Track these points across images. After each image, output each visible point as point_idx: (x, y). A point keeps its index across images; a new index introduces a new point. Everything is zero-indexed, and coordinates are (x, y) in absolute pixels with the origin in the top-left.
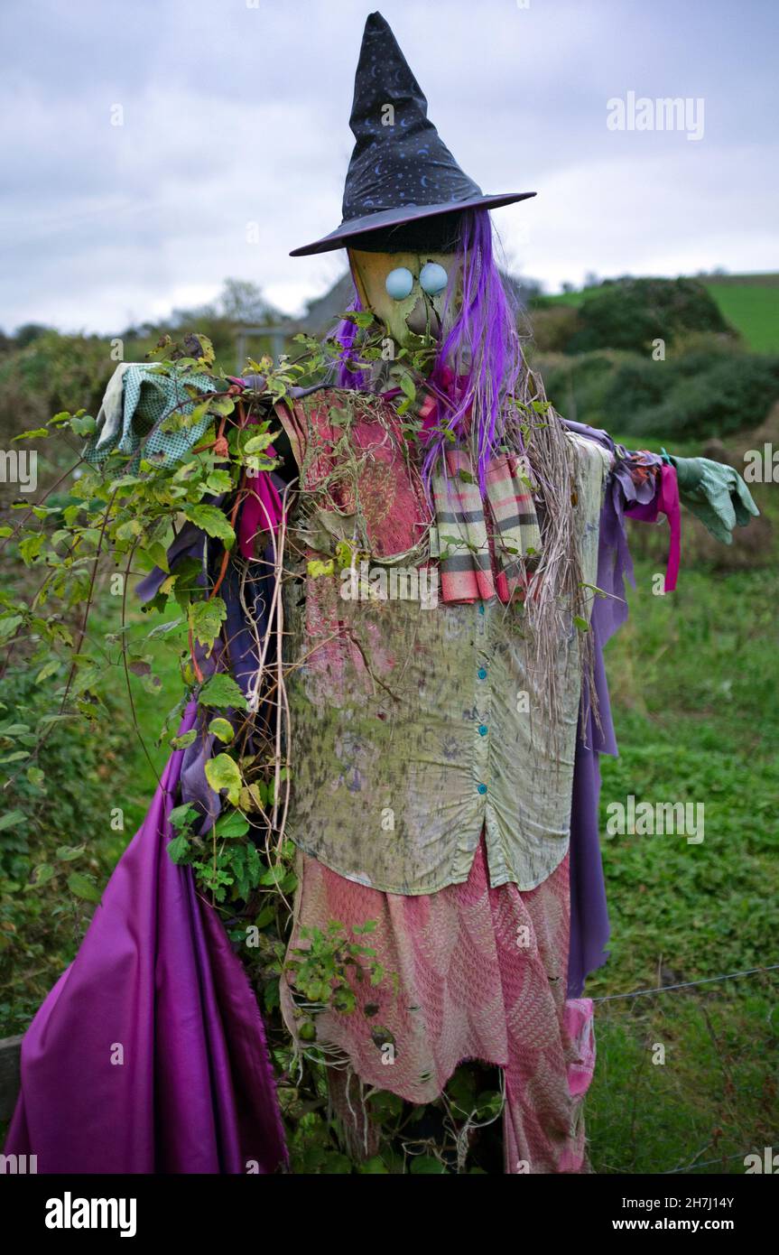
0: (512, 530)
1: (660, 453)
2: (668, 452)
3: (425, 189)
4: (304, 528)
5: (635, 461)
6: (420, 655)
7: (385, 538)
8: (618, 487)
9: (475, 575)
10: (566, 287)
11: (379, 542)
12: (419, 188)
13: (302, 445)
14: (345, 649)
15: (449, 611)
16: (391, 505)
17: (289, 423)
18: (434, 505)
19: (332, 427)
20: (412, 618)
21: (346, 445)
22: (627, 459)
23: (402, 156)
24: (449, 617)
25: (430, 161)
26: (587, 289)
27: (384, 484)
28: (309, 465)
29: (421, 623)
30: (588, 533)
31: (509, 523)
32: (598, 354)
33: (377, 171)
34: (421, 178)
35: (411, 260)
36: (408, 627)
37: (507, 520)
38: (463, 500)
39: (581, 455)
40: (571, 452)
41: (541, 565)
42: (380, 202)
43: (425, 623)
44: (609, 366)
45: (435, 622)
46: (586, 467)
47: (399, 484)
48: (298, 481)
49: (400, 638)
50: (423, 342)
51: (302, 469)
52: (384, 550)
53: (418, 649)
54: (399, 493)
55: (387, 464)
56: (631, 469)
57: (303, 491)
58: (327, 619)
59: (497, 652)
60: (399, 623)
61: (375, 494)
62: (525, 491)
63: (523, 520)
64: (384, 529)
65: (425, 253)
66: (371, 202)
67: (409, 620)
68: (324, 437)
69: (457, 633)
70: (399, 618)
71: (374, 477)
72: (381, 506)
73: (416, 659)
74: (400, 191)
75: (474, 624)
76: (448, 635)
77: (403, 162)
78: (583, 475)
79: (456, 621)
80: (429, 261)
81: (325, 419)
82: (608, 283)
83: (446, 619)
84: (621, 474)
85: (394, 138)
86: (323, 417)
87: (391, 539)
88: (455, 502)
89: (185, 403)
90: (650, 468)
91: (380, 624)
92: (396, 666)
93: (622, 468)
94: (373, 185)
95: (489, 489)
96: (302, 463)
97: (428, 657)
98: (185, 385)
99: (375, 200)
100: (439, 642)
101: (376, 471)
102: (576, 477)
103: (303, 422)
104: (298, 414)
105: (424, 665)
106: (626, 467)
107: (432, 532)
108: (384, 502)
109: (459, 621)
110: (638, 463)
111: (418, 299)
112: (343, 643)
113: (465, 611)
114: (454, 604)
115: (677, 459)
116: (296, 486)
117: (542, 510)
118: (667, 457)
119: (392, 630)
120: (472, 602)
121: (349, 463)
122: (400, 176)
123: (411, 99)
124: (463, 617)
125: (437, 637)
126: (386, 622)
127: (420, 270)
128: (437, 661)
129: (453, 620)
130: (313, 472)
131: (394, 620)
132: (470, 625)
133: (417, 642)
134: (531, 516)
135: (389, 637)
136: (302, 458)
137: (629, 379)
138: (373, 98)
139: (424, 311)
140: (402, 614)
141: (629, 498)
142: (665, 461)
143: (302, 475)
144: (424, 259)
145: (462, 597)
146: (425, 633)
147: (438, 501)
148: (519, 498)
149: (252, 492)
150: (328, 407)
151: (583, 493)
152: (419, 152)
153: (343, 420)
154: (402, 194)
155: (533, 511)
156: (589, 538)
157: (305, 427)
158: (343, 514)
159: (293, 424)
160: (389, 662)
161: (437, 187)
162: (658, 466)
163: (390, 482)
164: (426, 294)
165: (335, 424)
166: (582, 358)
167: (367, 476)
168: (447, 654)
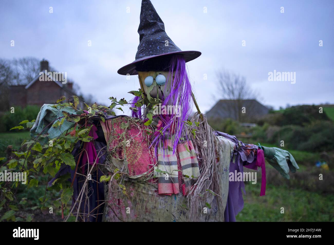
0: (188, 169)
1: (257, 144)
2: (261, 145)
3: (159, 50)
4: (107, 164)
5: (247, 147)
6: (147, 214)
7: (136, 169)
8: (239, 157)
9: (172, 185)
10: (281, 108)
11: (134, 170)
12: (157, 50)
13: (109, 135)
14: (120, 209)
15: (161, 198)
16: (139, 157)
17: (105, 127)
18: (157, 158)
19: (121, 129)
20: (144, 199)
21: (124, 135)
22: (243, 146)
23: (151, 40)
24: (161, 200)
25: (161, 41)
26: (287, 109)
27: (138, 150)
28: (111, 142)
29: (148, 202)
30: (224, 172)
31: (186, 167)
32: (288, 126)
33: (144, 45)
34: (157, 46)
35: (154, 74)
36: (143, 202)
37: (187, 165)
38: (169, 157)
39: (221, 144)
40: (217, 143)
41: (197, 182)
42: (144, 55)
43: (150, 202)
44: (291, 130)
45: (154, 202)
46: (224, 148)
47: (143, 150)
48: (106, 147)
49: (139, 207)
50: (155, 101)
51: (108, 143)
52: (135, 174)
53: (147, 211)
54: (143, 153)
55: (139, 143)
56: (245, 150)
57: (108, 151)
58: (114, 198)
59: (182, 215)
60: (139, 201)
61: (134, 153)
62: (194, 155)
63: (193, 165)
64: (136, 166)
65: (158, 71)
66: (142, 55)
67: (144, 200)
68: (118, 132)
69: (164, 206)
70: (139, 199)
71: (134, 147)
72: (136, 158)
73: (146, 215)
74: (151, 51)
75: (171, 203)
76: (160, 207)
77: (152, 42)
78: (222, 151)
79: (164, 202)
80: (160, 74)
81: (119, 127)
82: (293, 107)
83: (159, 201)
84: (241, 152)
85: (149, 34)
86: (118, 126)
87: (138, 170)
88: (166, 158)
89: (61, 118)
90: (252, 150)
91: (132, 201)
92: (137, 217)
93: (241, 149)
94: (142, 50)
95: (180, 154)
96: (108, 141)
97: (151, 215)
98: (63, 112)
99: (143, 54)
100: (155, 209)
101: (135, 145)
102: (219, 151)
103: (110, 127)
104: (109, 124)
105: (149, 217)
106: (242, 149)
107: (155, 168)
108: (137, 156)
109: (165, 202)
110: (248, 148)
111: (154, 86)
112: (119, 207)
113: (168, 199)
114: (163, 195)
115: (265, 147)
116: (105, 149)
117: (201, 162)
118: (260, 146)
119: (136, 204)
120: (171, 195)
121: (123, 142)
122: (150, 46)
123: (156, 22)
124: (167, 200)
125: (155, 207)
126: (135, 200)
127: (156, 76)
128: (154, 217)
129: (162, 201)
130: (112, 144)
131: (138, 200)
132: (170, 203)
133: (146, 209)
134: (196, 164)
135: (135, 206)
136: (108, 139)
137: (297, 133)
138: (144, 22)
139: (156, 90)
140: (141, 198)
141: (243, 160)
142: (259, 148)
143: (108, 145)
144: (158, 73)
145: (166, 193)
146: (150, 205)
147: (159, 157)
148: (192, 158)
149: (85, 150)
150: (121, 122)
151: (222, 157)
152: (157, 39)
153: (125, 127)
154: (151, 52)
155: (197, 162)
156: (225, 174)
157: (110, 129)
158: (120, 159)
159: (106, 127)
160: (135, 215)
161: (163, 50)
162: (256, 149)
163: (140, 149)
164: (158, 85)
165: (122, 128)
166: (284, 127)
167: (132, 146)
168: (159, 214)
